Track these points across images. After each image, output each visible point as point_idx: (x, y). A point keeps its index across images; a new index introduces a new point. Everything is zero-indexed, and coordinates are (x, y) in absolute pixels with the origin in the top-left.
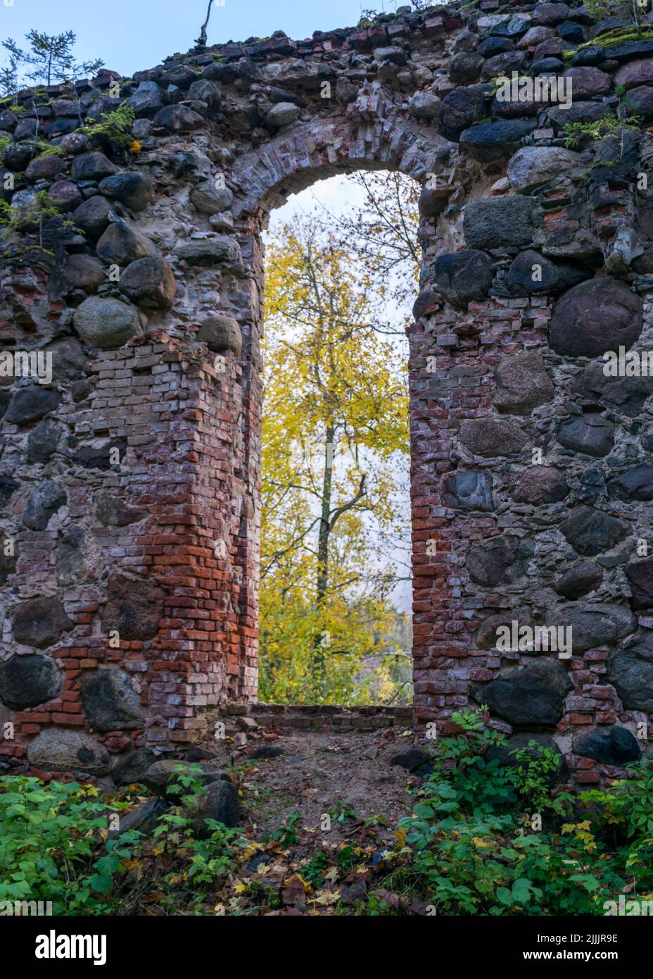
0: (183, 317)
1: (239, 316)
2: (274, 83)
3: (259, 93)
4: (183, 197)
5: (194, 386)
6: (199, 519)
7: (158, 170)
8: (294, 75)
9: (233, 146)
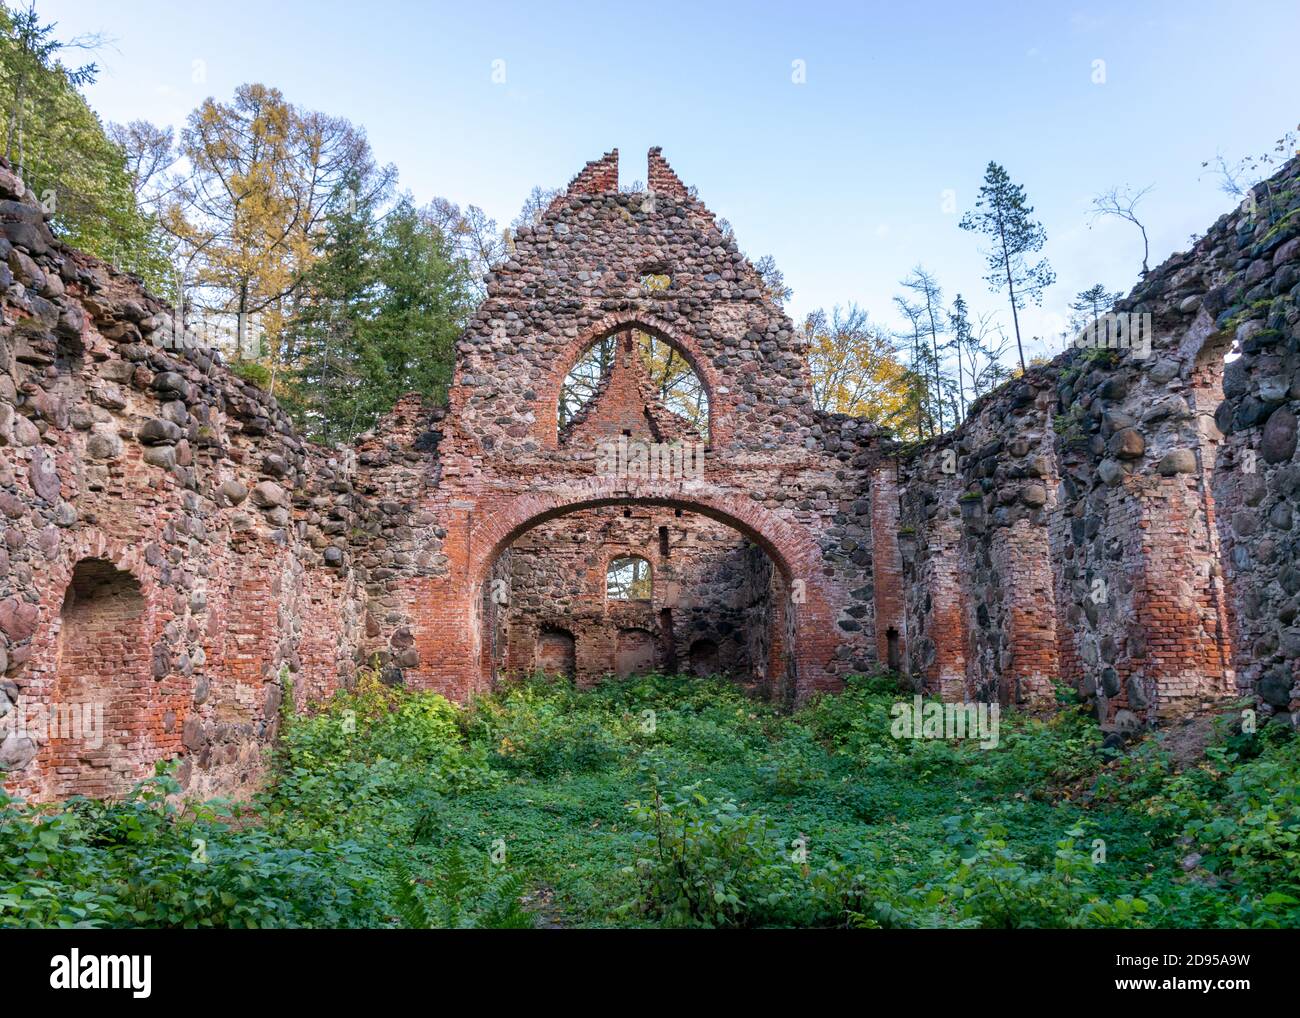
0: (1153, 458)
1: (1191, 445)
2: (1179, 287)
3: (1171, 299)
4: (1144, 381)
5: (1140, 508)
6: (1157, 585)
7: (1128, 369)
8: (1185, 280)
9: (1173, 333)
